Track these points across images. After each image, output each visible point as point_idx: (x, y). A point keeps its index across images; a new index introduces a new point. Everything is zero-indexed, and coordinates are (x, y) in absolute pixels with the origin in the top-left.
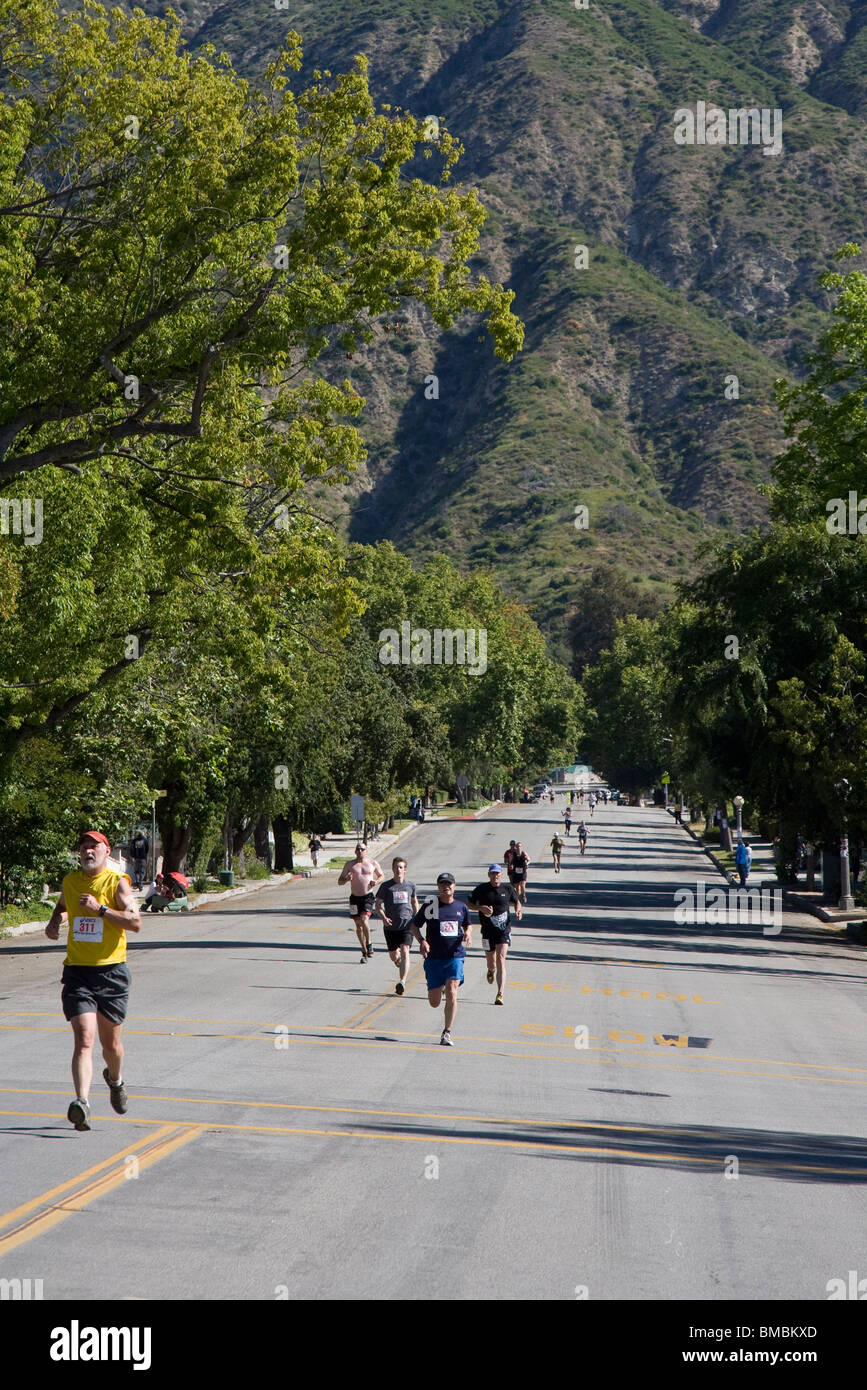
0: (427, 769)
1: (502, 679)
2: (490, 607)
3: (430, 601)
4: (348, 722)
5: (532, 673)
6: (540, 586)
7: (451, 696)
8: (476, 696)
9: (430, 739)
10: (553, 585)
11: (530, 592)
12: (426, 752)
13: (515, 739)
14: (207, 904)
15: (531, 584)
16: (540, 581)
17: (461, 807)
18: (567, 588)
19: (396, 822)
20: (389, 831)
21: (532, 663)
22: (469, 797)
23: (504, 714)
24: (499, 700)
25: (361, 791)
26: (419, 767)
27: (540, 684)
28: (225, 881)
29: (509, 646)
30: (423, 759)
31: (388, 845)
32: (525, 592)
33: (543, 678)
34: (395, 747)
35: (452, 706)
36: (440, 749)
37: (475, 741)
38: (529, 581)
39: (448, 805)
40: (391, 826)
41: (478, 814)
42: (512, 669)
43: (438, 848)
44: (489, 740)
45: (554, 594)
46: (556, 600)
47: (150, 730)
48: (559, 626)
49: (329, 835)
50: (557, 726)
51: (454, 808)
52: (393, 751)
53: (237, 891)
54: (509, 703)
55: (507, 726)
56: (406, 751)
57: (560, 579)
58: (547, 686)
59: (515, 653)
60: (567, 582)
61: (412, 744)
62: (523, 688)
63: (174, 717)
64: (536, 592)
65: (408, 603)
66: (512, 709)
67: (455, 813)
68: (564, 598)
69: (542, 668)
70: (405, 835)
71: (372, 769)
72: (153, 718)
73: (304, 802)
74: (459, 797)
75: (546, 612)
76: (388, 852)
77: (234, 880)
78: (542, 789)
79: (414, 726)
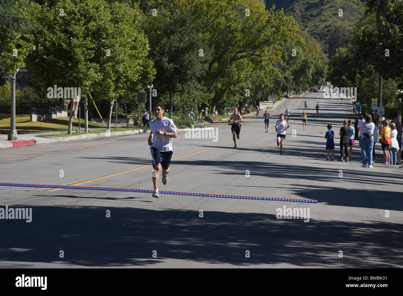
0: (289, 89)
1: (307, 64)
2: (305, 46)
3: (290, 44)
4: (273, 80)
5: (315, 62)
6: (322, 27)
7: (295, 67)
8: (300, 67)
9: (289, 82)
10: (326, 27)
11: (319, 29)
12: (288, 85)
13: (310, 78)
14: (247, 117)
15: (319, 27)
16: (322, 26)
17: (297, 94)
18: (330, 28)
19: (281, 98)
20: (279, 100)
21: (315, 59)
22: (299, 91)
23: (308, 72)
24: (306, 69)
25: (275, 94)
26: (287, 89)
27: (317, 65)
28: (248, 112)
29: (309, 55)
30: (288, 87)
31: (279, 104)
32: (317, 29)
33: (317, 63)
34: (282, 84)
35: (295, 70)
36: (292, 85)
37: (300, 79)
38: (319, 26)
39: (293, 93)
40: (280, 99)
41: (301, 96)
42: (310, 61)
43: (291, 105)
44: (304, 78)
45: (326, 30)
46: (326, 31)
47: (243, 87)
48: (327, 39)
49: (265, 101)
50: (321, 75)
51: (295, 94)
52: (282, 86)
53: (251, 114)
54: (309, 70)
55: (308, 75)
56: (284, 85)
57: (328, 25)
58: (318, 65)
59: (311, 57)
60: (330, 26)
61: (286, 84)
62: (312, 66)
63: (247, 85)
64: (321, 29)
65: (284, 45)
66: (309, 71)
67: (295, 96)
68: (329, 31)
69: (317, 61)
70: (283, 101)
71: (278, 89)
72: (244, 85)
73: (264, 97)
74: (297, 91)
75: (324, 35)
76: (279, 106)
77: (250, 112)
78: (320, 87)
79: (286, 80)
